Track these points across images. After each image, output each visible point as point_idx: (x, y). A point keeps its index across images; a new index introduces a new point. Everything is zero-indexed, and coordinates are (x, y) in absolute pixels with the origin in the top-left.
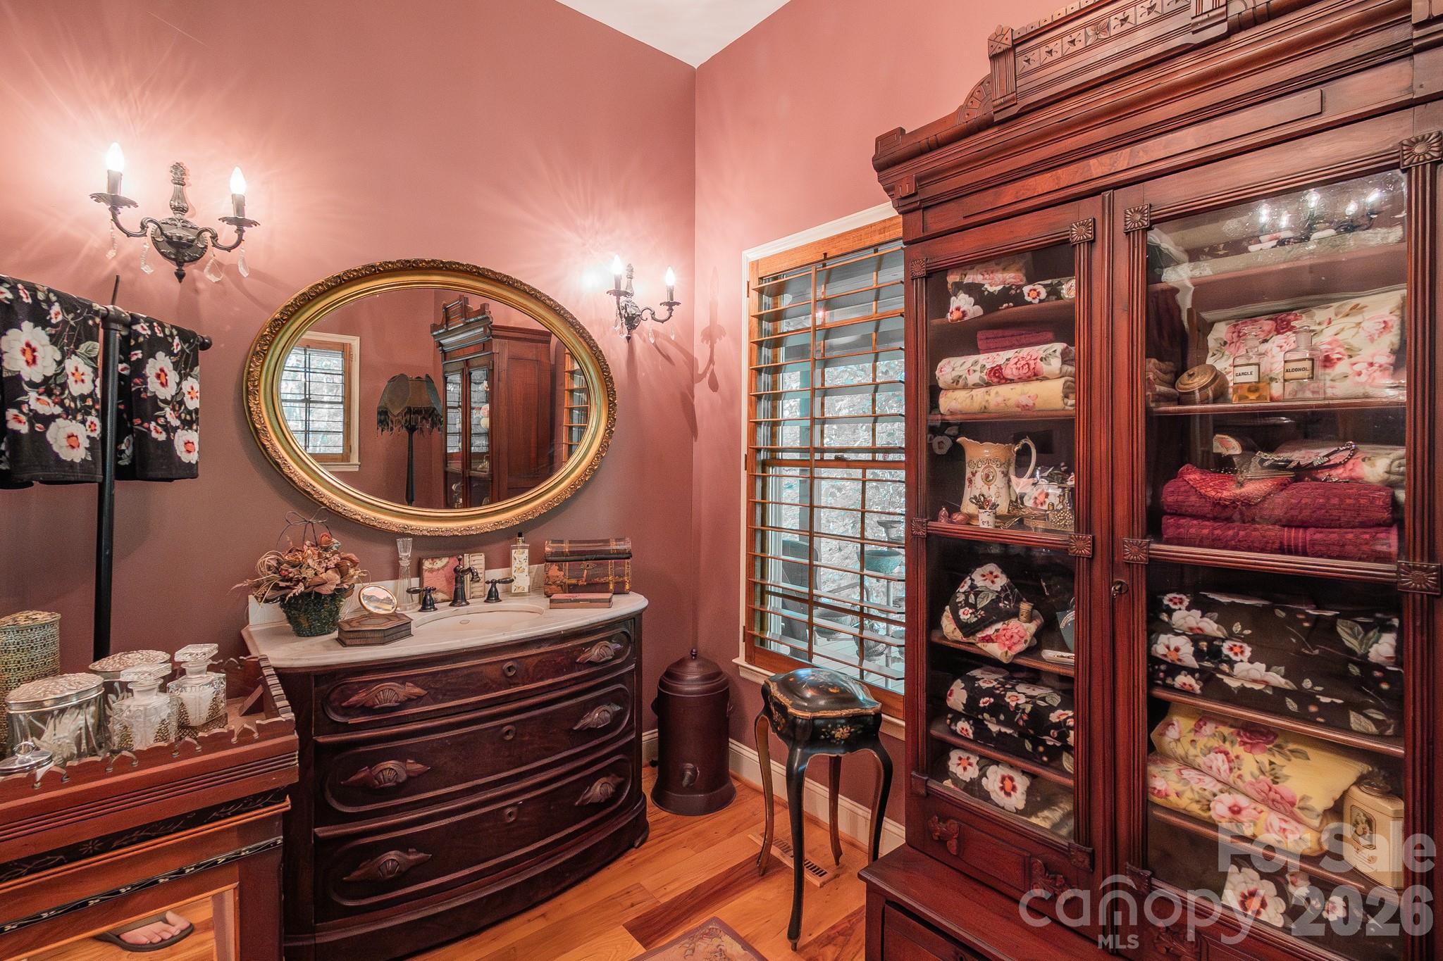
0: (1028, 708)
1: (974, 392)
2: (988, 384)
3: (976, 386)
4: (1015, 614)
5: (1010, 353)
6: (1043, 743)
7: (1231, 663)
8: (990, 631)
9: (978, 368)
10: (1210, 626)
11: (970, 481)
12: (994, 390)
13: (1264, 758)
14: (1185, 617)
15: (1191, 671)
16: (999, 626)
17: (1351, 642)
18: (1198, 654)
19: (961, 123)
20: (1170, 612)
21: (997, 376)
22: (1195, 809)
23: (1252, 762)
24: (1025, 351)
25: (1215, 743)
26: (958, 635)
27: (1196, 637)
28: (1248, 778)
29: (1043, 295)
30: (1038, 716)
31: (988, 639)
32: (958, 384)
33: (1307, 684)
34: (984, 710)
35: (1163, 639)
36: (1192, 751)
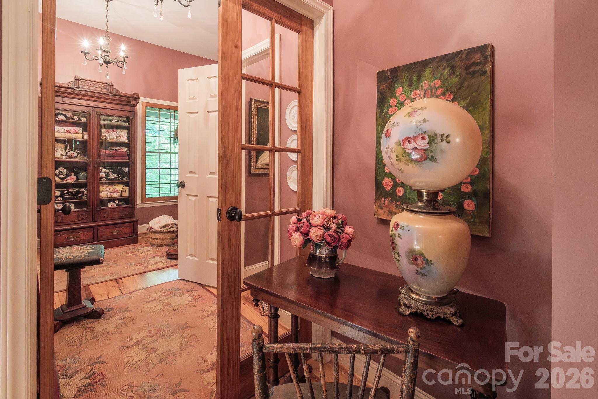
0: (75, 191)
1: (62, 134)
2: (65, 133)
3: (62, 133)
4: (71, 175)
5: (71, 128)
6: (78, 196)
7: (110, 175)
8: (68, 178)
9: (63, 129)
10: (107, 171)
11: (56, 151)
12: (67, 134)
13: (114, 187)
14: (104, 170)
15: (104, 178)
16: (70, 177)
17: (124, 170)
18: (106, 175)
19: (65, 85)
20: (101, 170)
21: (68, 132)
22: (105, 196)
23: (112, 188)
24: (74, 128)
25: (107, 187)
26: (60, 180)
27: (105, 173)
28: (112, 190)
29: (78, 119)
30: (78, 192)
31: (68, 180)
32: (58, 132)
33: (119, 176)
34: (65, 193)
35: (100, 174)
36: (103, 189)
